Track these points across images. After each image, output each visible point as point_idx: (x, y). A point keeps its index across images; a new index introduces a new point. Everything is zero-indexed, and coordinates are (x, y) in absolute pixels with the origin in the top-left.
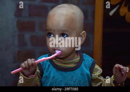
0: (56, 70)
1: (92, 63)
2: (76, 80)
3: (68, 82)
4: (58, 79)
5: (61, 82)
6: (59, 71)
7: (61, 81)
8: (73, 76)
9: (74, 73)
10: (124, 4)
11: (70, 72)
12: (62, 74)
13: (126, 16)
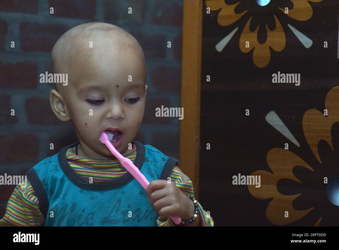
0: (80, 189)
1: (165, 167)
2: (127, 209)
3: (109, 216)
4: (84, 210)
5: (91, 216)
6: (85, 191)
7: (93, 214)
8: (119, 201)
9: (123, 193)
10: (248, 24)
11: (112, 191)
12: (93, 198)
13: (255, 54)
